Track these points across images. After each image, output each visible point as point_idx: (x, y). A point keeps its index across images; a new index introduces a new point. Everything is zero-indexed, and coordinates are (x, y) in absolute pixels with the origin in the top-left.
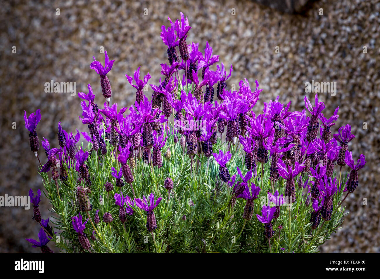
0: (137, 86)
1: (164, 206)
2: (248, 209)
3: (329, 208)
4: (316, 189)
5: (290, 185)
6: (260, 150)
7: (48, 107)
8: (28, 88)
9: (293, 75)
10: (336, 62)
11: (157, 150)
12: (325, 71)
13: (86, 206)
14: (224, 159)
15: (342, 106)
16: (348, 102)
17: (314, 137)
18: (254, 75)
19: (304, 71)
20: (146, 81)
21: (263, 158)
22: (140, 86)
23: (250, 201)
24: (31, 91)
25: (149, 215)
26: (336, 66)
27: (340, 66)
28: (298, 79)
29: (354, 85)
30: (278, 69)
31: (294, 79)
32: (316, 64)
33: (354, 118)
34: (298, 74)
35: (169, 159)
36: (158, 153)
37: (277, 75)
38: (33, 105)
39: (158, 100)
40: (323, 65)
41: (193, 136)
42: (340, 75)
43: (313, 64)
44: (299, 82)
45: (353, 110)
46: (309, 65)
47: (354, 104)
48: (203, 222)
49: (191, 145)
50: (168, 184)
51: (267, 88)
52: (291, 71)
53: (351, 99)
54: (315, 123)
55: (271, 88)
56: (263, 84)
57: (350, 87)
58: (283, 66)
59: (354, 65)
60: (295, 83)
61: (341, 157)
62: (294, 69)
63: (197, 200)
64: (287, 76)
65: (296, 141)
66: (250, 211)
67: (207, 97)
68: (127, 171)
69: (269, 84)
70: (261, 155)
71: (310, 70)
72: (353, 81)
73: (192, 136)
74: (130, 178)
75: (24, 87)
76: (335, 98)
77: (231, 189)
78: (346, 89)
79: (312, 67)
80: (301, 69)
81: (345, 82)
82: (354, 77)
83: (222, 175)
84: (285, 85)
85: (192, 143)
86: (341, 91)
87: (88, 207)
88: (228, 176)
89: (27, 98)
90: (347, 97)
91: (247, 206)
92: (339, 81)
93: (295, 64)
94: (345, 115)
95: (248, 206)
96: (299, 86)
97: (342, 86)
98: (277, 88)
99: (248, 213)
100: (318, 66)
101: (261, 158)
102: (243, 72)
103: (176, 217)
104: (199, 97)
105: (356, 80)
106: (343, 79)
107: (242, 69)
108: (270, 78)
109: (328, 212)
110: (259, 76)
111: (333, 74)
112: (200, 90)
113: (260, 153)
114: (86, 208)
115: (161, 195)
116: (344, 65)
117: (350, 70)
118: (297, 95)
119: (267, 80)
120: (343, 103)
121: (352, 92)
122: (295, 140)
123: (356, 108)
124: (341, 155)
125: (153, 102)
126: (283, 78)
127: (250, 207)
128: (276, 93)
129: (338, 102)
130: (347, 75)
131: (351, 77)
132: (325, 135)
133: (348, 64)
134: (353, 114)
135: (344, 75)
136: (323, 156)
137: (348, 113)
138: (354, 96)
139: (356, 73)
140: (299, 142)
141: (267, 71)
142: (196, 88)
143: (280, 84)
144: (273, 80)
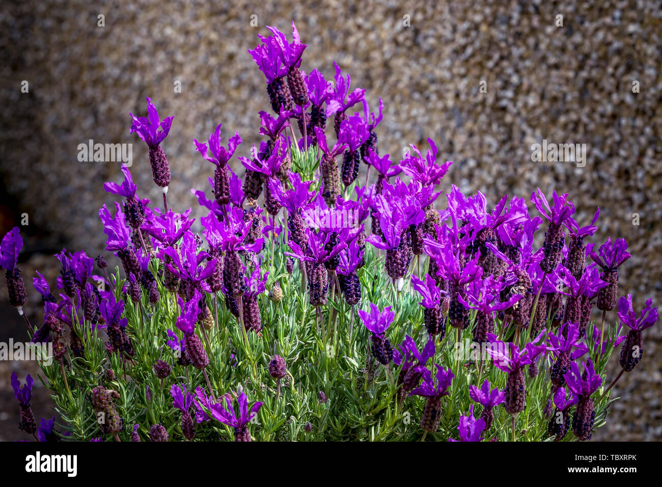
0: (216, 159)
1: (270, 407)
2: (430, 414)
3: (587, 418)
4: (560, 371)
5: (515, 382)
6: (455, 307)
7: (130, 80)
8: (103, 51)
9: (489, 58)
10: (557, 43)
11: (250, 302)
12: (539, 55)
13: (112, 424)
14: (381, 323)
15: (567, 112)
16: (576, 106)
17: (554, 263)
18: (428, 54)
19: (505, 53)
20: (233, 148)
21: (459, 321)
22: (222, 159)
23: (435, 399)
24: (107, 55)
25: (239, 436)
26: (557, 48)
27: (563, 50)
28: (497, 64)
29: (587, 81)
30: (464, 48)
31: (490, 64)
32: (525, 43)
33: (586, 132)
34: (496, 56)
35: (278, 301)
36: (253, 306)
37: (463, 57)
38: (109, 76)
39: (257, 180)
40: (537, 46)
41: (320, 273)
42: (563, 63)
43: (519, 43)
44: (497, 70)
45: (585, 119)
46: (515, 44)
47: (587, 109)
48: (343, 431)
49: (316, 289)
50: (276, 369)
51: (446, 75)
52: (485, 53)
53: (581, 102)
54: (556, 238)
55: (453, 76)
56: (441, 68)
57: (580, 83)
58: (472, 43)
59: (586, 48)
60: (491, 70)
61: (604, 295)
62: (489, 48)
63: (332, 389)
64: (478, 58)
65: (522, 282)
66: (433, 417)
67: (347, 169)
68: (195, 347)
69: (450, 69)
70: (456, 316)
71: (516, 52)
72: (584, 74)
73: (317, 273)
74: (201, 360)
75: (97, 49)
76: (555, 99)
77: (396, 374)
78: (574, 85)
79: (518, 47)
80: (500, 49)
81: (571, 74)
82: (587, 68)
83: (377, 352)
84: (475, 72)
85: (318, 285)
86: (565, 89)
87: (114, 427)
88: (388, 354)
89: (101, 65)
90: (574, 98)
91: (428, 408)
92: (562, 72)
93: (492, 42)
94: (571, 126)
95: (431, 409)
96: (498, 76)
97: (568, 80)
98: (463, 76)
99: (430, 421)
100: (528, 47)
101: (455, 321)
102: (410, 48)
103: (293, 427)
104: (331, 176)
105: (590, 72)
106: (568, 69)
107: (409, 43)
108: (453, 61)
109: (586, 425)
110: (434, 56)
111: (552, 60)
112: (332, 163)
113: (455, 312)
114: (111, 428)
115: (263, 386)
116: (570, 47)
117: (580, 57)
118: (496, 89)
119: (447, 62)
120: (568, 106)
121: (583, 91)
122: (521, 280)
123: (590, 116)
124: (605, 292)
125: (247, 183)
126: (473, 61)
127: (434, 411)
128: (462, 85)
129: (559, 105)
130: (574, 64)
131: (581, 67)
132: (574, 254)
133: (577, 47)
134: (585, 125)
135: (570, 63)
136: (573, 302)
137: (577, 123)
138: (587, 98)
139: (590, 62)
140: (528, 283)
141: (448, 50)
142: (325, 159)
143: (468, 71)
144: (457, 63)
